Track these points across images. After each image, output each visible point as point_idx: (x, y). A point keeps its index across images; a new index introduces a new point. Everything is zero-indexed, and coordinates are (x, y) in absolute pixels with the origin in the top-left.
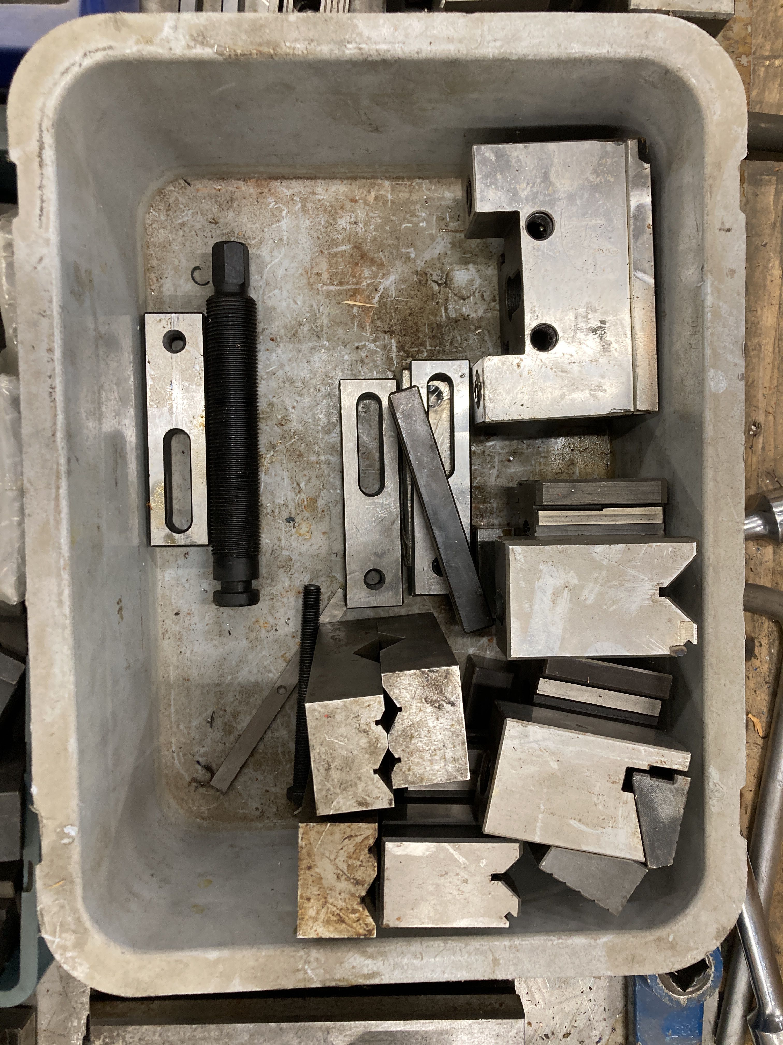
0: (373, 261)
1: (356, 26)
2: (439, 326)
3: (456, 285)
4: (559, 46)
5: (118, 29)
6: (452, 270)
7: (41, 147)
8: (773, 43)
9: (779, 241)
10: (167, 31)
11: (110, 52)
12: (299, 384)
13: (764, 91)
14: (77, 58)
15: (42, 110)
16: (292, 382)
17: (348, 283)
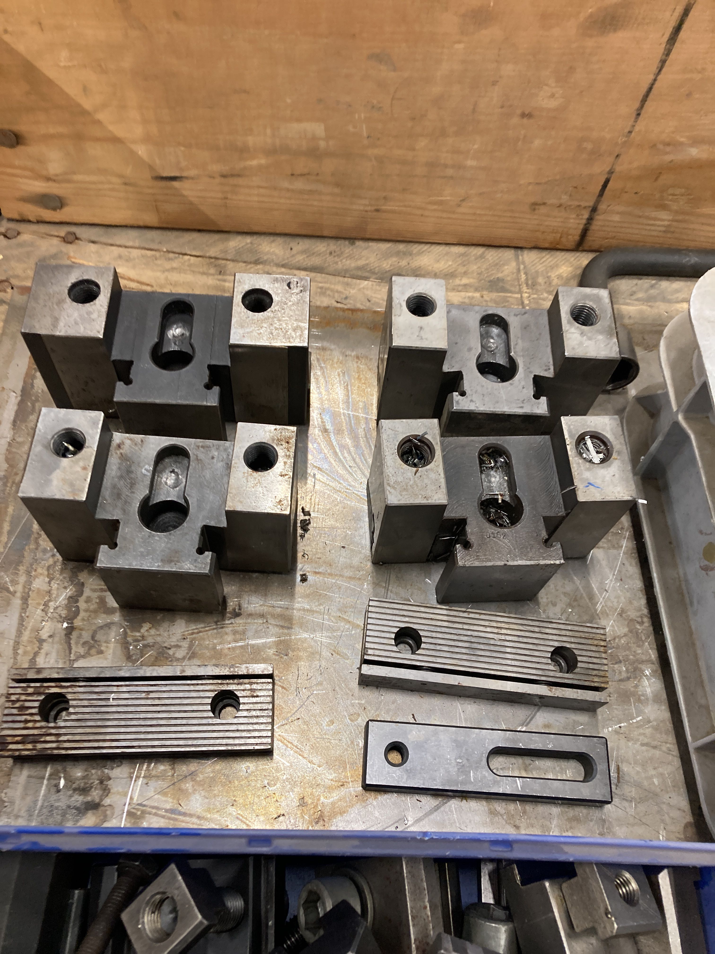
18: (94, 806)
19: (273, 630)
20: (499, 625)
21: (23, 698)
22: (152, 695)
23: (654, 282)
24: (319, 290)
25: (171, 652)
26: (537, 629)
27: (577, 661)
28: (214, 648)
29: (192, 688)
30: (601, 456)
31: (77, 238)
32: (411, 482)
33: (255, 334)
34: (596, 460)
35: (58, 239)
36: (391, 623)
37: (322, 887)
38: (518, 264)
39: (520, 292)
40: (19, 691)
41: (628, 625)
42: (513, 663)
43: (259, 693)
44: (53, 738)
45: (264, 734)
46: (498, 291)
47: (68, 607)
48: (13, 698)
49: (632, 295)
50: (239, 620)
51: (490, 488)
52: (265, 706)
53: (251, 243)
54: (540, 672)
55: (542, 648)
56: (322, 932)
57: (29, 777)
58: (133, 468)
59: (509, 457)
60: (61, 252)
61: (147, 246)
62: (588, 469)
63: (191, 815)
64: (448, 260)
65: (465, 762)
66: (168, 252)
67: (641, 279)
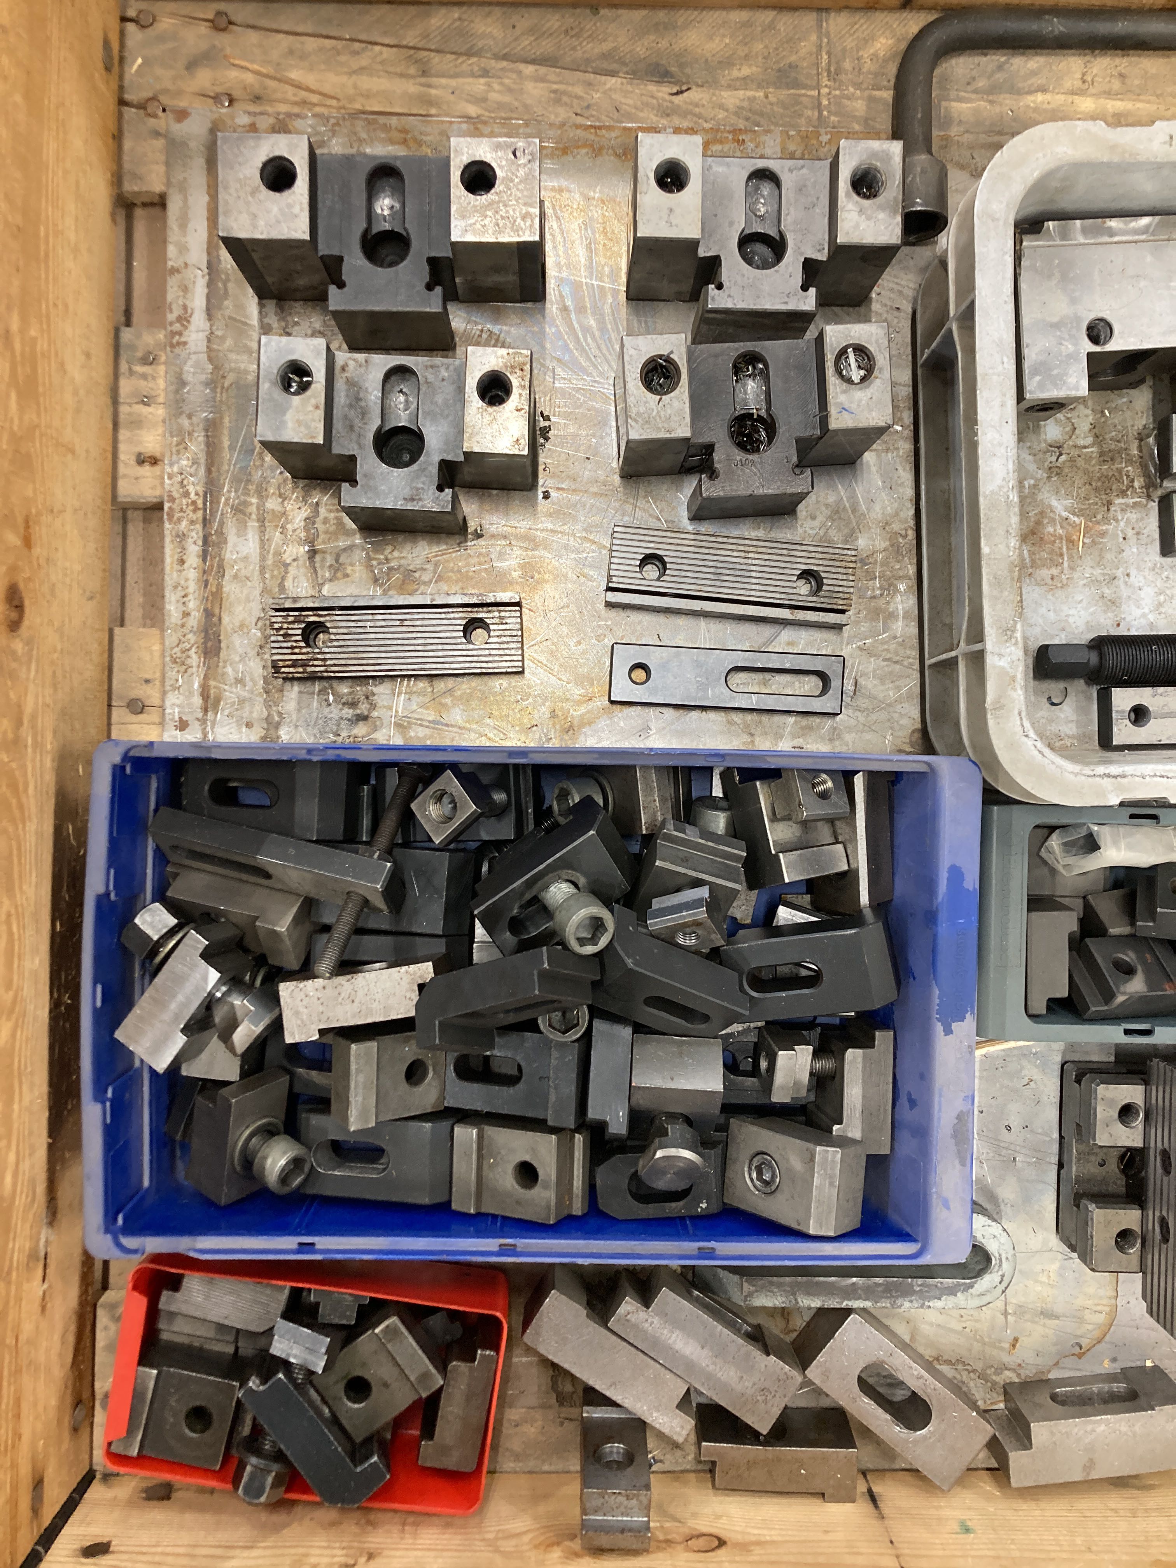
0: (1038, 523)
1: (992, 492)
2: (1102, 454)
3: (1060, 437)
4: (1006, 302)
5: (1002, 707)
6: (1045, 441)
7: (1108, 776)
8: (806, 108)
9: (1008, 96)
10: (1003, 663)
11: (1023, 714)
12: (1162, 598)
13: (855, 117)
14: (1030, 743)
15: (1076, 775)
16: (1160, 605)
17: (1061, 548)
18: (364, 718)
19: (517, 552)
20: (747, 548)
21: (286, 626)
22: (406, 623)
23: (1003, 59)
24: (552, 95)
25: (417, 575)
26: (785, 552)
27: (823, 584)
28: (459, 571)
29: (443, 616)
30: (862, 372)
31: (231, 23)
32: (655, 413)
33: (478, 226)
34: (856, 377)
35: (207, 24)
36: (635, 550)
37: (571, 786)
38: (820, 38)
39: (818, 87)
40: (280, 619)
41: (890, 539)
42: (758, 587)
43: (508, 621)
44: (320, 663)
45: (515, 658)
46: (788, 86)
47: (306, 529)
48: (276, 626)
49: (968, 84)
50: (481, 542)
51: (745, 401)
52: (514, 633)
53: (460, 19)
54: (783, 596)
55: (788, 571)
56: (571, 817)
57: (300, 692)
58: (361, 395)
59: (766, 366)
60: (214, 46)
61: (324, 33)
62: (844, 392)
63: (452, 726)
64: (724, 36)
65: (704, 680)
66: (352, 40)
67: (986, 55)
